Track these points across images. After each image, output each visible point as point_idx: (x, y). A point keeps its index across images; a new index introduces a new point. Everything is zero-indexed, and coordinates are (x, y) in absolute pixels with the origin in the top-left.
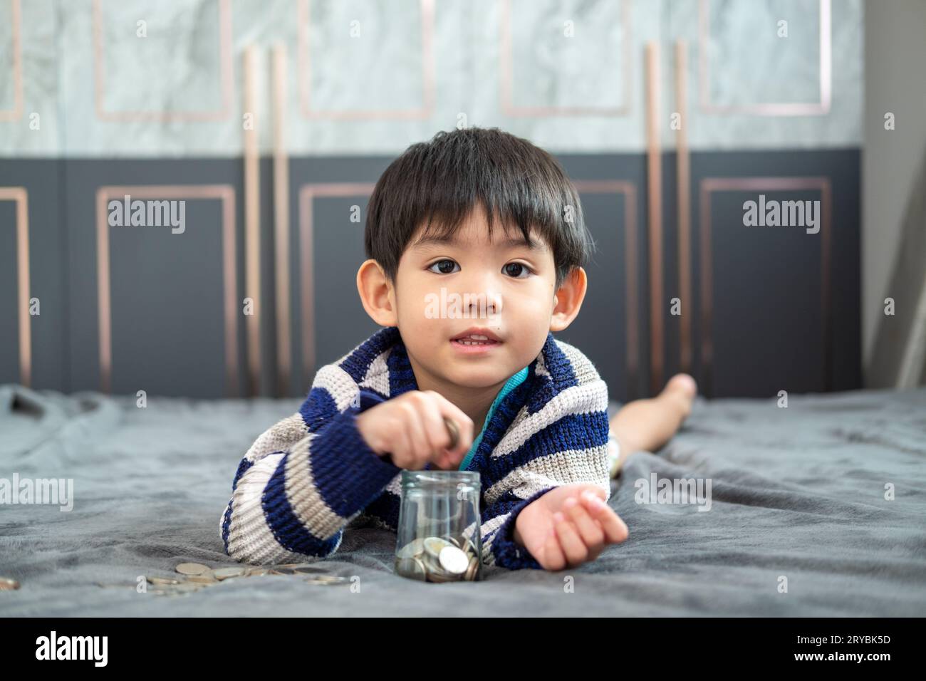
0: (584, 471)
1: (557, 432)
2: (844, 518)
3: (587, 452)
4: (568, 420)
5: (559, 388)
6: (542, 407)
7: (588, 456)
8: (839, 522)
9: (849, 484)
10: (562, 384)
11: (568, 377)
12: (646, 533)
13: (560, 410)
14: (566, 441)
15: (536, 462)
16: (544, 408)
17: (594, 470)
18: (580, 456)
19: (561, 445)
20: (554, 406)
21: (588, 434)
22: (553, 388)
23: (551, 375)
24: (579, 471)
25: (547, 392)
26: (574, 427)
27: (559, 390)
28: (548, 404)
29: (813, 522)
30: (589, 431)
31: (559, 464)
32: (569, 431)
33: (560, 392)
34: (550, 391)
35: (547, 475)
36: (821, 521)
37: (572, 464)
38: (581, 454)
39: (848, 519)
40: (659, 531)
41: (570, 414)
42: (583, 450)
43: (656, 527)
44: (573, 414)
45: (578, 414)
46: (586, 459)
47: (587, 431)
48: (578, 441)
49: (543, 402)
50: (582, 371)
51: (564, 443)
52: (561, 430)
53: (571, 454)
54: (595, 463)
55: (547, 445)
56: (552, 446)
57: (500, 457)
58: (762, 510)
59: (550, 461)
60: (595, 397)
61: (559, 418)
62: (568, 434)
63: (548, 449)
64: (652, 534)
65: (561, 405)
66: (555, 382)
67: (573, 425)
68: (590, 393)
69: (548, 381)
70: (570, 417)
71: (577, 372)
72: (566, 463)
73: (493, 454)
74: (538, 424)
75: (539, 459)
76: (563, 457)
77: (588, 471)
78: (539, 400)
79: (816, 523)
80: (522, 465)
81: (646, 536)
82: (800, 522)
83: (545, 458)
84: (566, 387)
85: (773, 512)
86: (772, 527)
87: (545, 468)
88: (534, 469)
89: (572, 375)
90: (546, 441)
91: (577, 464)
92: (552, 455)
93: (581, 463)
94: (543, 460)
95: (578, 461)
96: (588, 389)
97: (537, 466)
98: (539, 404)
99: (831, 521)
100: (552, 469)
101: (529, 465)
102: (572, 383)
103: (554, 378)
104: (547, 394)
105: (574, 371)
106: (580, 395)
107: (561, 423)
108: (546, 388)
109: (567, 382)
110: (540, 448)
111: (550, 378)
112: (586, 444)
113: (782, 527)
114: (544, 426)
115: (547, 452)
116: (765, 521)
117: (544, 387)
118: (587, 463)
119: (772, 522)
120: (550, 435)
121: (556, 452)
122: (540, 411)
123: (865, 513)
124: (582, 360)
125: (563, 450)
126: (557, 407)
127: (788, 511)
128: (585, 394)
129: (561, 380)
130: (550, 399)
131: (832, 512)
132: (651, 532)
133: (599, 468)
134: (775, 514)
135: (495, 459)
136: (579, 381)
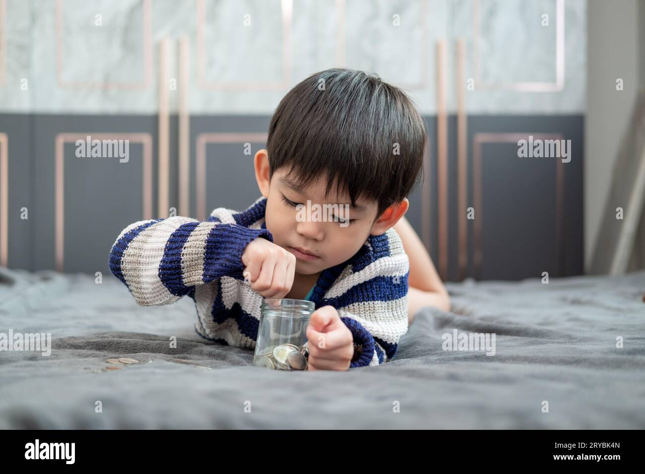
0: (385, 316)
1: (372, 286)
2: (562, 341)
3: (388, 303)
4: (380, 279)
5: (376, 257)
6: (362, 269)
7: (388, 306)
8: (558, 343)
9: (568, 325)
10: (379, 254)
11: (384, 249)
12: (426, 351)
13: (374, 272)
14: (376, 294)
15: (353, 306)
16: (363, 270)
17: (391, 315)
18: (383, 306)
19: (373, 297)
20: (371, 269)
21: (391, 291)
22: (372, 257)
23: (372, 246)
24: (381, 316)
25: (368, 259)
26: (383, 285)
27: (376, 258)
28: (367, 267)
29: (541, 343)
30: (392, 289)
31: (370, 310)
32: (379, 287)
33: (376, 259)
34: (370, 258)
35: (360, 316)
36: (547, 343)
37: (378, 311)
38: (384, 304)
39: (565, 341)
40: (436, 350)
41: (382, 276)
42: (386, 302)
43: (434, 347)
44: (384, 276)
45: (387, 276)
46: (387, 308)
47: (391, 288)
48: (384, 295)
49: (363, 265)
50: (394, 246)
51: (375, 296)
52: (374, 286)
53: (378, 304)
54: (392, 311)
55: (363, 295)
56: (367, 296)
57: (329, 299)
58: (508, 338)
59: (363, 306)
60: (400, 265)
61: (373, 277)
62: (378, 289)
63: (363, 298)
64: (430, 352)
65: (376, 269)
66: (374, 252)
67: (383, 283)
68: (397, 263)
69: (369, 251)
70: (381, 278)
71: (391, 246)
72: (374, 309)
73: (325, 297)
74: (357, 280)
75: (356, 304)
76: (373, 305)
77: (388, 316)
78: (361, 264)
79: (543, 344)
80: (344, 306)
81: (426, 353)
82: (532, 343)
83: (360, 304)
84: (382, 256)
85: (514, 339)
86: (512, 346)
87: (359, 310)
88: (351, 311)
89: (387, 248)
90: (362, 292)
91: (380, 311)
92: (365, 302)
93: (383, 311)
94: (359, 305)
95: (381, 309)
96: (397, 260)
97: (354, 309)
98: (360, 266)
99: (553, 343)
100: (363, 312)
101: (348, 307)
102: (386, 254)
103: (374, 249)
104: (367, 260)
105: (389, 245)
106: (391, 263)
107: (375, 281)
108: (367, 256)
109: (382, 253)
110: (357, 296)
111: (371, 249)
112: (388, 297)
113: (520, 346)
114: (362, 282)
115: (362, 300)
116: (509, 344)
117: (366, 255)
118: (387, 311)
119: (513, 344)
120: (366, 288)
121: (369, 300)
122: (360, 271)
123: (577, 338)
124: (396, 238)
125: (374, 300)
126: (373, 270)
127: (525, 338)
128: (394, 263)
129: (379, 251)
130: (369, 264)
131: (555, 339)
132: (430, 350)
133: (395, 314)
134: (515, 340)
135: (326, 300)
136: (392, 253)
